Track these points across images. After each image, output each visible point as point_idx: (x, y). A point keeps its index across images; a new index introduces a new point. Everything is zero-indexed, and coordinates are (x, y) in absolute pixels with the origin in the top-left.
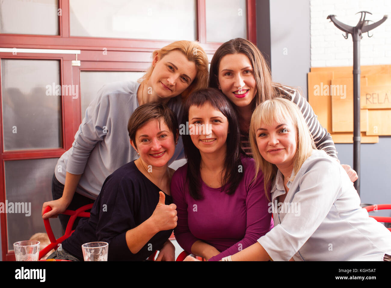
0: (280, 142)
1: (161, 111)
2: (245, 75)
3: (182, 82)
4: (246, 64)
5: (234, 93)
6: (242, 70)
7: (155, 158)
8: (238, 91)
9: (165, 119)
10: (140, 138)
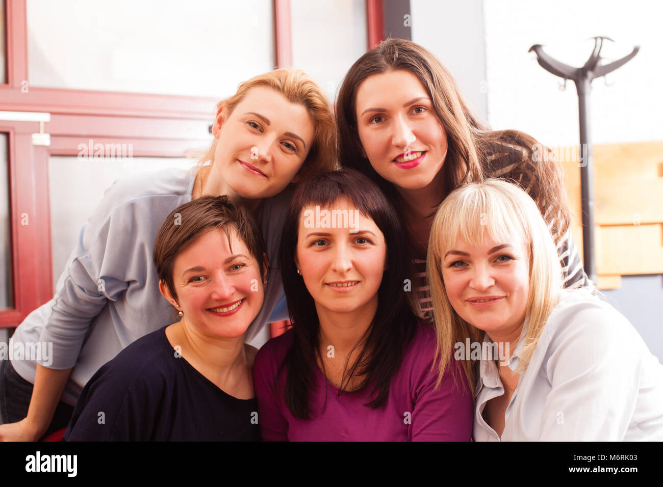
0: (497, 282)
1: (228, 212)
2: (414, 117)
3: (284, 153)
4: (415, 91)
5: (395, 161)
6: (406, 105)
7: (222, 318)
8: (402, 156)
9: (238, 228)
10: (185, 276)
